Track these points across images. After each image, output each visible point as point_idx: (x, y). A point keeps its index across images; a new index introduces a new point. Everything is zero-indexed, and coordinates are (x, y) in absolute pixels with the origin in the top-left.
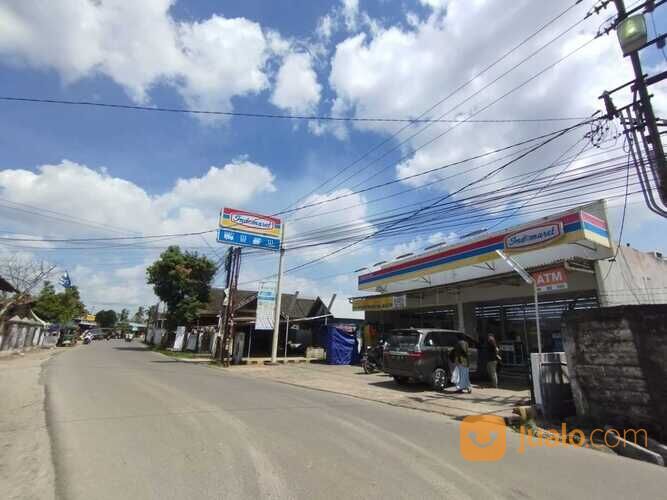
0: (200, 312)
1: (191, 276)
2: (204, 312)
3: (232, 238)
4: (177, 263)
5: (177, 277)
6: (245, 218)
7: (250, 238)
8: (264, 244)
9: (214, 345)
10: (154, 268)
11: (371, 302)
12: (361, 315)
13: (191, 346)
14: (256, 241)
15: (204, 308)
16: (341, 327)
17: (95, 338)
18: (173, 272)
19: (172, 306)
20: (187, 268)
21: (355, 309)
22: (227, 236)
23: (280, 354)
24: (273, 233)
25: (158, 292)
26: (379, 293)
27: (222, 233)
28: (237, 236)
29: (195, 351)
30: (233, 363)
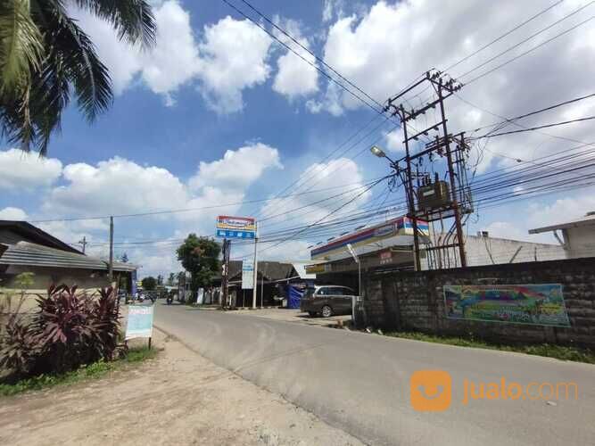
0: (212, 278)
1: (205, 254)
2: (215, 278)
3: (224, 234)
4: (195, 245)
5: (195, 256)
6: (231, 221)
7: (236, 233)
8: (244, 236)
9: (221, 299)
10: (181, 249)
11: (321, 268)
12: (313, 276)
13: (207, 301)
14: (240, 235)
15: (215, 275)
16: (295, 285)
17: (146, 298)
18: (193, 252)
19: (194, 275)
20: (202, 248)
21: (307, 273)
22: (221, 234)
23: (258, 304)
24: (249, 228)
25: (184, 265)
26: (326, 261)
27: (219, 232)
28: (228, 233)
29: (211, 303)
30: (230, 309)
